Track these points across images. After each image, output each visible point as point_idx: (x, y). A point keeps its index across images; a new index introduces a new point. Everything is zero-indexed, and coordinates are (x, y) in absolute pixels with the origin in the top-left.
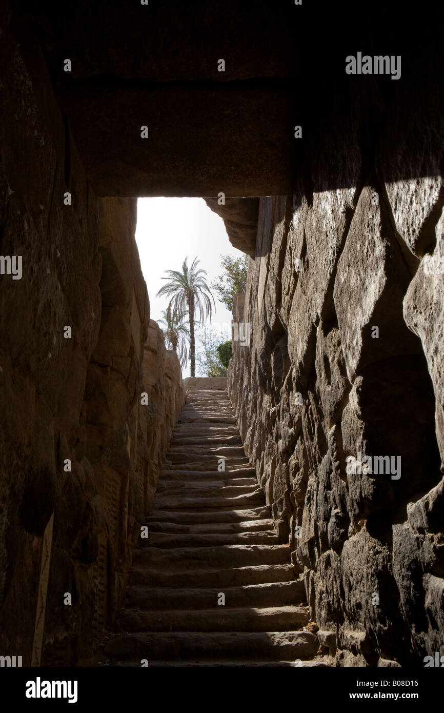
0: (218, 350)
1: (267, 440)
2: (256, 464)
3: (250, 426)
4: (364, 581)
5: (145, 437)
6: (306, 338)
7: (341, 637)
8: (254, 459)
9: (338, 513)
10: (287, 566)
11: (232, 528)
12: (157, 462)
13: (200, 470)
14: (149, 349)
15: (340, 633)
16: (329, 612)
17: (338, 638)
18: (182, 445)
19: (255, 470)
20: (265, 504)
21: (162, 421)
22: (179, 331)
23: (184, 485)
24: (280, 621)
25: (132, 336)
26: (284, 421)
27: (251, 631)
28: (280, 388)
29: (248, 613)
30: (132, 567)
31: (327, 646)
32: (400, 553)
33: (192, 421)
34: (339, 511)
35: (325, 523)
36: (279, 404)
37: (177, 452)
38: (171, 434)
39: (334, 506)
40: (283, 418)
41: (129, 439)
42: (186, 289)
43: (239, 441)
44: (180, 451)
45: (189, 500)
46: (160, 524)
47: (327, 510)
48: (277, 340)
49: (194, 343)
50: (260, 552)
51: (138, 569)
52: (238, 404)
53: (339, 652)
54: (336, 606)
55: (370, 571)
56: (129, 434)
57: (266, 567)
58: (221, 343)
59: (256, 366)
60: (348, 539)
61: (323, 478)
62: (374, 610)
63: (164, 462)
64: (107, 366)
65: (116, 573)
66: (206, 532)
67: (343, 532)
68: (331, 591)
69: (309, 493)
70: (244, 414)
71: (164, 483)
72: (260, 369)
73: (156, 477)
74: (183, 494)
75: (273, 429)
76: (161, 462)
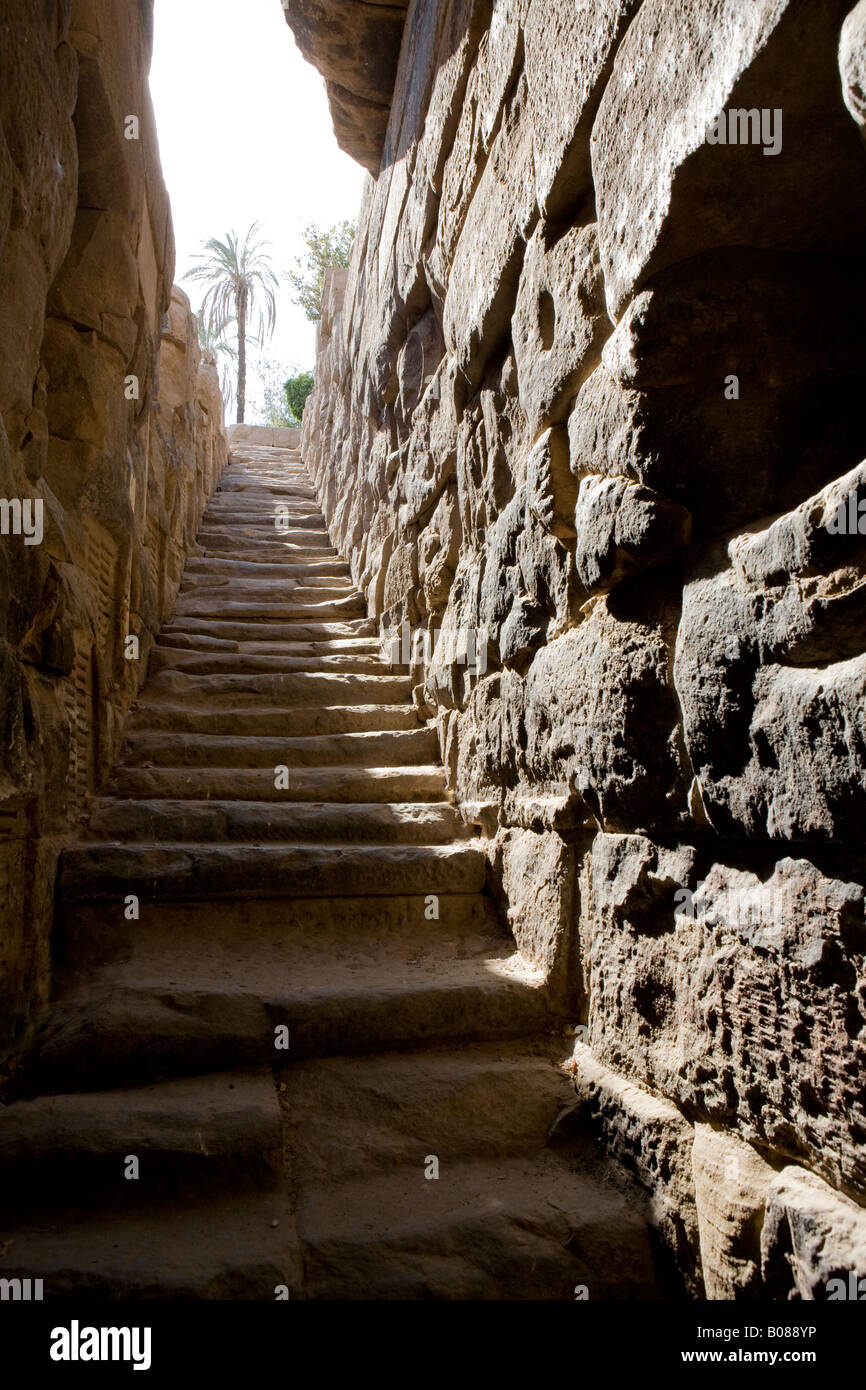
0: (285, 387)
1: (376, 511)
2: (351, 555)
3: (342, 495)
4: (591, 706)
5: (162, 490)
6: (496, 273)
7: (509, 809)
8: (348, 547)
9: (528, 601)
10: (406, 709)
11: (311, 649)
12: (181, 542)
13: (255, 561)
14: (169, 339)
15: (506, 802)
16: (489, 771)
17: (503, 811)
18: (223, 523)
19: (349, 566)
20: (365, 616)
21: (191, 477)
22: (219, 351)
23: (227, 583)
24: (396, 789)
25: (140, 288)
26: (415, 469)
27: (347, 802)
28: (412, 410)
29: (343, 775)
30: (137, 701)
31: (479, 823)
32: (701, 637)
33: (240, 489)
34: (530, 599)
35: (496, 625)
36: (407, 442)
37: (215, 532)
38: (204, 505)
39: (519, 592)
40: (413, 464)
41: (133, 480)
42: (233, 276)
43: (321, 524)
44: (220, 532)
45: (235, 604)
46: (187, 636)
47: (503, 600)
48: (414, 324)
49: (244, 375)
50: (361, 685)
51: (145, 704)
52: (321, 465)
53: (502, 832)
54: (504, 760)
55: (609, 684)
56: (132, 470)
57: (371, 707)
58: (290, 377)
59: (364, 381)
60: (545, 644)
61: (499, 546)
62: (605, 754)
63: (193, 546)
64: (91, 330)
65: (108, 704)
66: (267, 653)
67: (537, 634)
68: (495, 738)
69: (459, 582)
70: (333, 479)
71: (194, 578)
72: (372, 387)
73: (179, 565)
74: (227, 596)
75: (391, 489)
76: (188, 545)
